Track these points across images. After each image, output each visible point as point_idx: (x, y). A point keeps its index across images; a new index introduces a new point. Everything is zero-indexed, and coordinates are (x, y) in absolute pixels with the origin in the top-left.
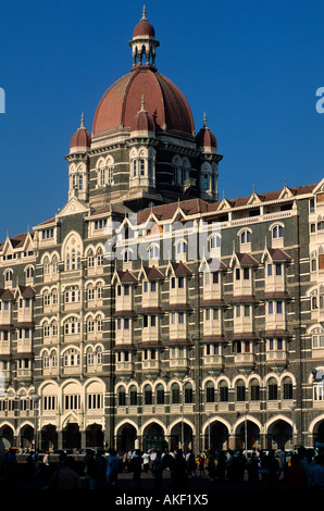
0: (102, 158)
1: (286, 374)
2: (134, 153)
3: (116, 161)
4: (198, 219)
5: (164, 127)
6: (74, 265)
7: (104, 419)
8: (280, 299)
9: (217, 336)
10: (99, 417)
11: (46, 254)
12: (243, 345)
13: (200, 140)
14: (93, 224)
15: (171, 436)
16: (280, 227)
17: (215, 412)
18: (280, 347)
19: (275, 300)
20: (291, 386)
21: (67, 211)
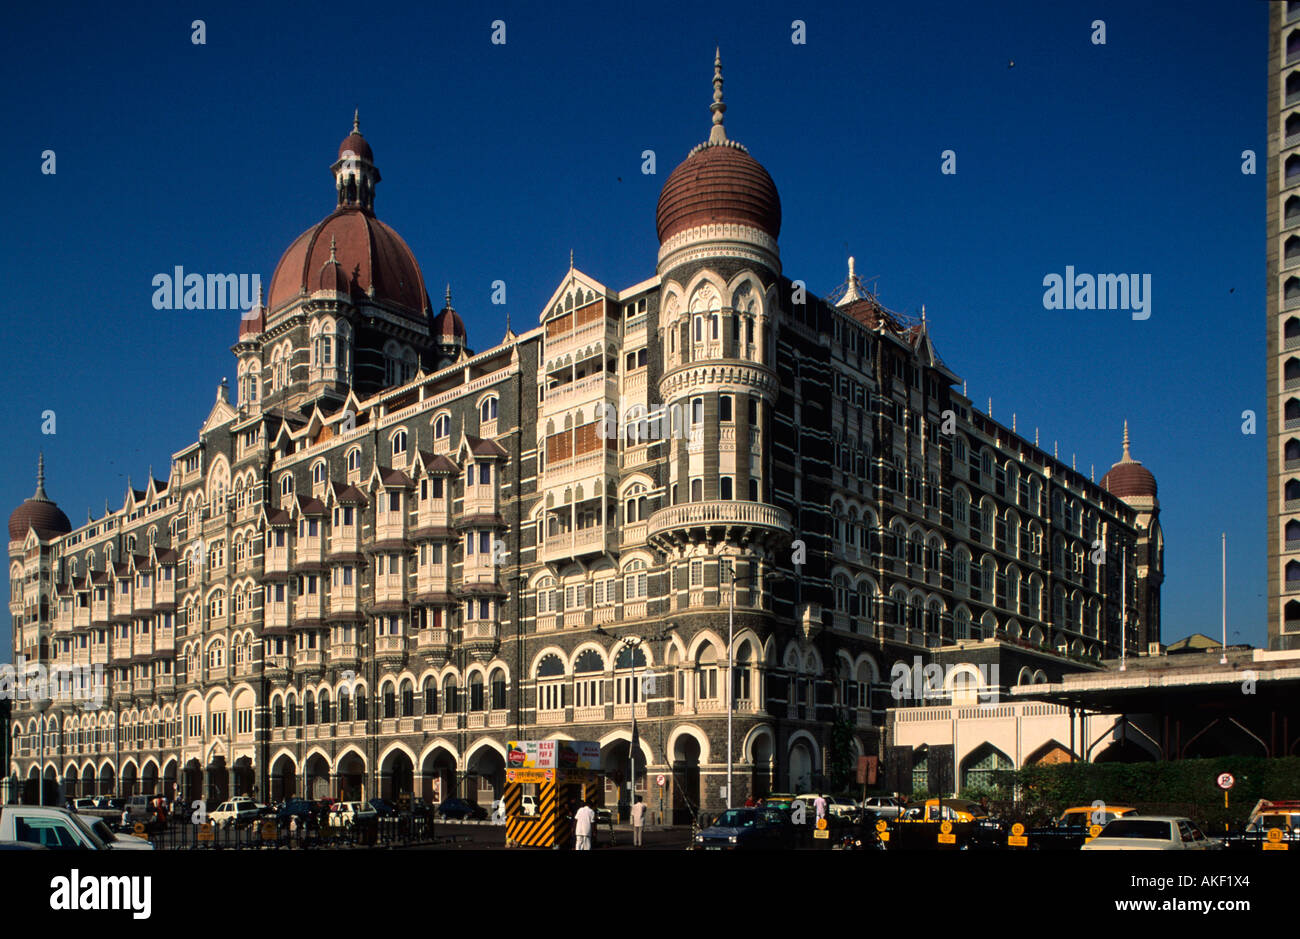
0: (278, 346)
1: (497, 663)
2: (315, 328)
3: (295, 346)
4: (377, 406)
5: (370, 292)
6: (221, 508)
7: (254, 749)
8: (489, 527)
9: (396, 602)
10: (247, 746)
11: (190, 495)
12: (430, 615)
13: (436, 325)
14: (242, 439)
15: (339, 775)
16: (494, 400)
17: (396, 732)
18: (484, 614)
19: (479, 528)
20: (504, 685)
21: (213, 424)
